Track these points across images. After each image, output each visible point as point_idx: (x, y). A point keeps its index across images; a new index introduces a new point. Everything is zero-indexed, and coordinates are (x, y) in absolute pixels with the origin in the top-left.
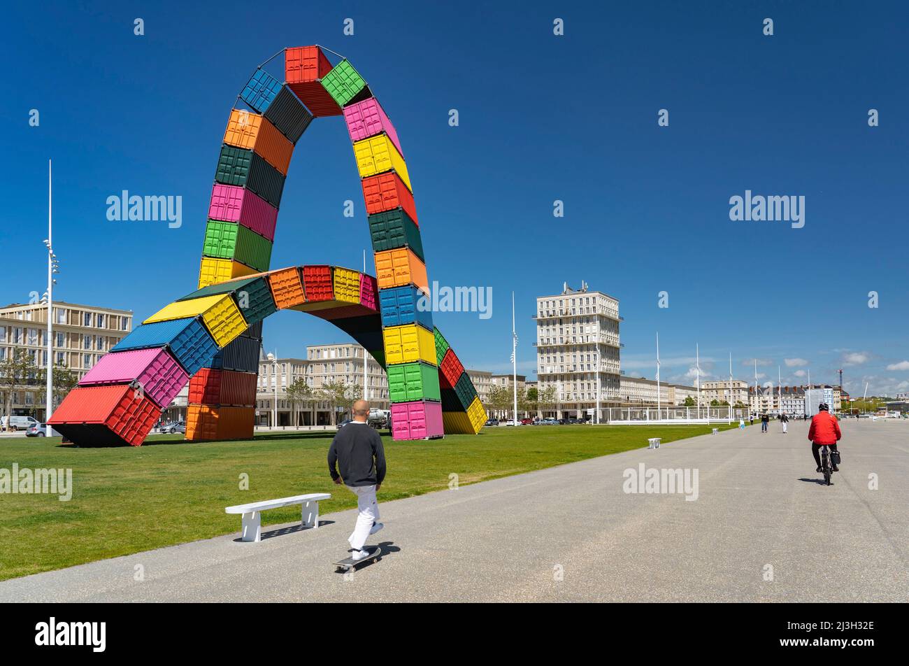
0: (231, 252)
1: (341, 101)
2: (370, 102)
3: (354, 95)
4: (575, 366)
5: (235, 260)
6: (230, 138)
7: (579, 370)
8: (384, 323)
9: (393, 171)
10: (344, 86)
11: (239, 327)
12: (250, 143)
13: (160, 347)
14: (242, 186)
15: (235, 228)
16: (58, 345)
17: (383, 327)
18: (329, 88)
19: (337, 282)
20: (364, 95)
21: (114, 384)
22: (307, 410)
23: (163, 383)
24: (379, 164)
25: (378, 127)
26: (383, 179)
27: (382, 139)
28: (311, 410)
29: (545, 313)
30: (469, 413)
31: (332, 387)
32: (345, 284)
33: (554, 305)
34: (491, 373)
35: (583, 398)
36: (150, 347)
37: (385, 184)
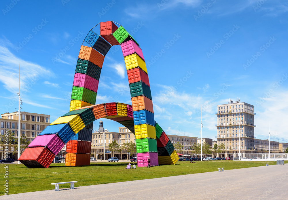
0: (81, 98)
1: (120, 41)
2: (131, 41)
3: (125, 39)
4: (233, 135)
5: (82, 101)
6: (81, 56)
7: (235, 137)
8: (135, 124)
9: (138, 67)
10: (121, 36)
11: (82, 126)
12: (88, 58)
13: (55, 134)
14: (85, 74)
15: (82, 89)
16: (23, 129)
17: (134, 125)
18: (116, 37)
19: (118, 109)
20: (128, 39)
21: (40, 147)
22: (118, 153)
24: (133, 65)
25: (133, 51)
26: (135, 70)
27: (135, 55)
28: (120, 153)
29: (221, 112)
30: (171, 157)
31: (128, 144)
32: (122, 109)
33: (225, 108)
34: (197, 138)
35: (237, 148)
36: (51, 134)
37: (136, 72)
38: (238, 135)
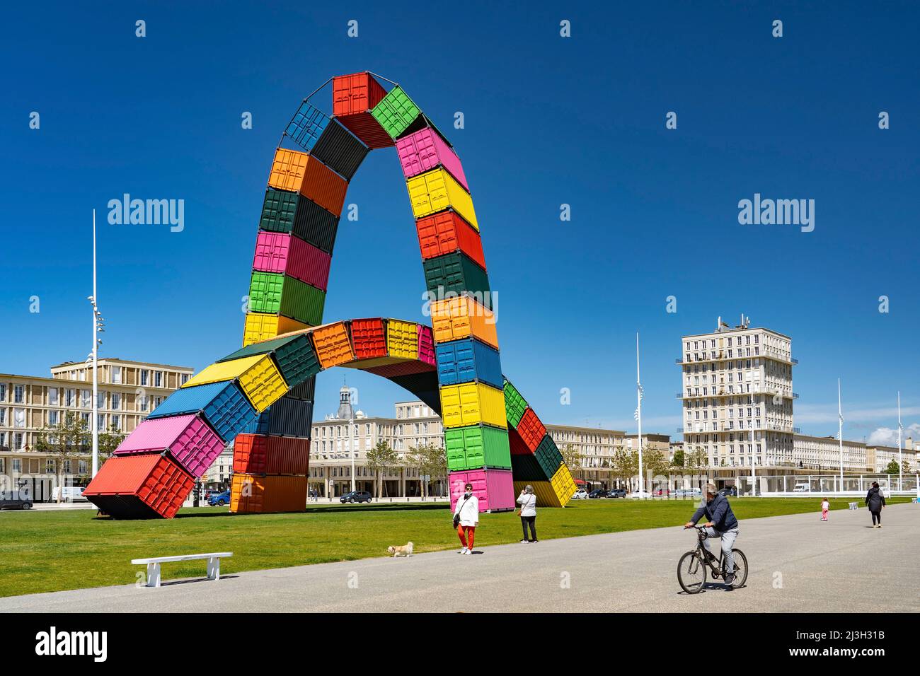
0: (277, 307)
1: (393, 133)
2: (425, 132)
3: (408, 125)
4: (731, 423)
5: (280, 315)
6: (276, 181)
7: (737, 428)
8: (441, 382)
9: (451, 210)
10: (396, 116)
11: (279, 389)
12: (296, 185)
13: (194, 413)
14: (288, 233)
15: (281, 279)
16: (113, 408)
17: (440, 386)
18: (380, 120)
19: (391, 336)
20: (418, 124)
21: (148, 453)
22: (394, 478)
23: (196, 452)
24: (435, 202)
25: (433, 161)
26: (440, 219)
27: (439, 174)
28: (398, 478)
29: (693, 357)
30: (553, 483)
31: (422, 451)
32: (400, 338)
33: (704, 346)
34: (624, 433)
35: (742, 463)
36: (184, 414)
37: (443, 225)
38: (745, 423)
